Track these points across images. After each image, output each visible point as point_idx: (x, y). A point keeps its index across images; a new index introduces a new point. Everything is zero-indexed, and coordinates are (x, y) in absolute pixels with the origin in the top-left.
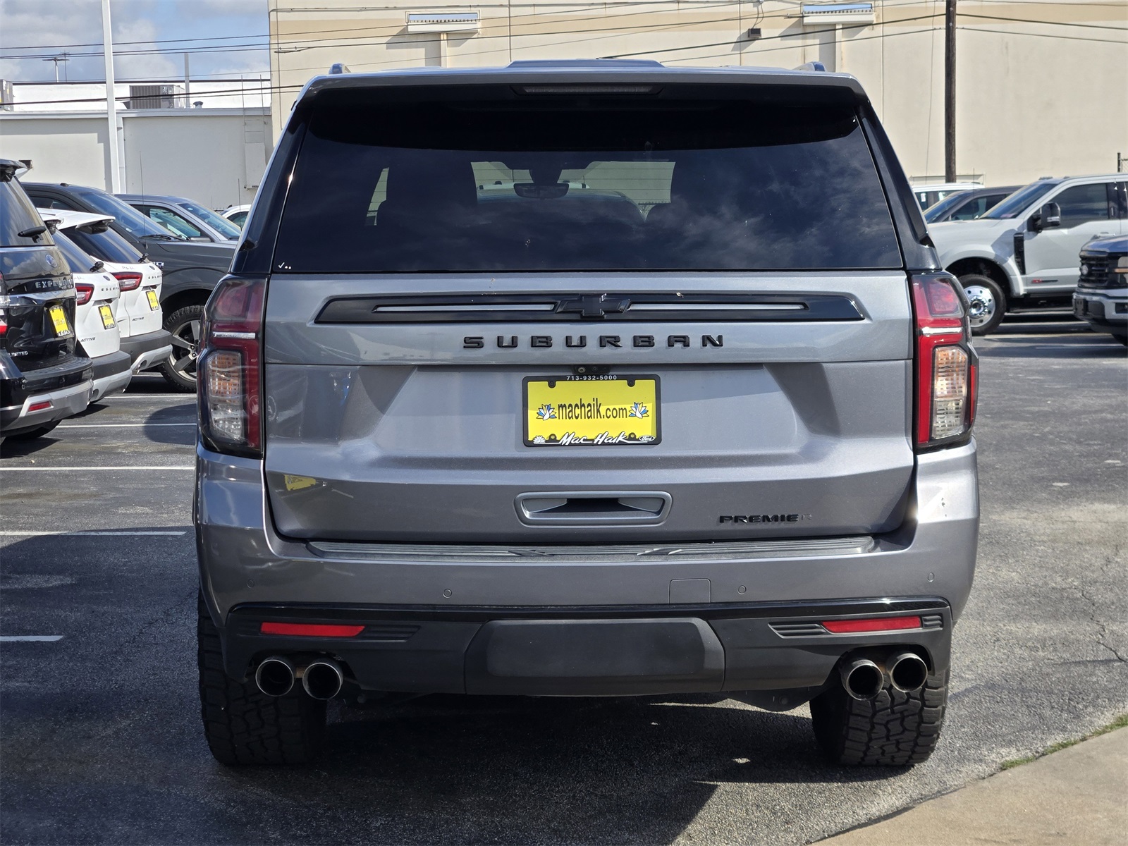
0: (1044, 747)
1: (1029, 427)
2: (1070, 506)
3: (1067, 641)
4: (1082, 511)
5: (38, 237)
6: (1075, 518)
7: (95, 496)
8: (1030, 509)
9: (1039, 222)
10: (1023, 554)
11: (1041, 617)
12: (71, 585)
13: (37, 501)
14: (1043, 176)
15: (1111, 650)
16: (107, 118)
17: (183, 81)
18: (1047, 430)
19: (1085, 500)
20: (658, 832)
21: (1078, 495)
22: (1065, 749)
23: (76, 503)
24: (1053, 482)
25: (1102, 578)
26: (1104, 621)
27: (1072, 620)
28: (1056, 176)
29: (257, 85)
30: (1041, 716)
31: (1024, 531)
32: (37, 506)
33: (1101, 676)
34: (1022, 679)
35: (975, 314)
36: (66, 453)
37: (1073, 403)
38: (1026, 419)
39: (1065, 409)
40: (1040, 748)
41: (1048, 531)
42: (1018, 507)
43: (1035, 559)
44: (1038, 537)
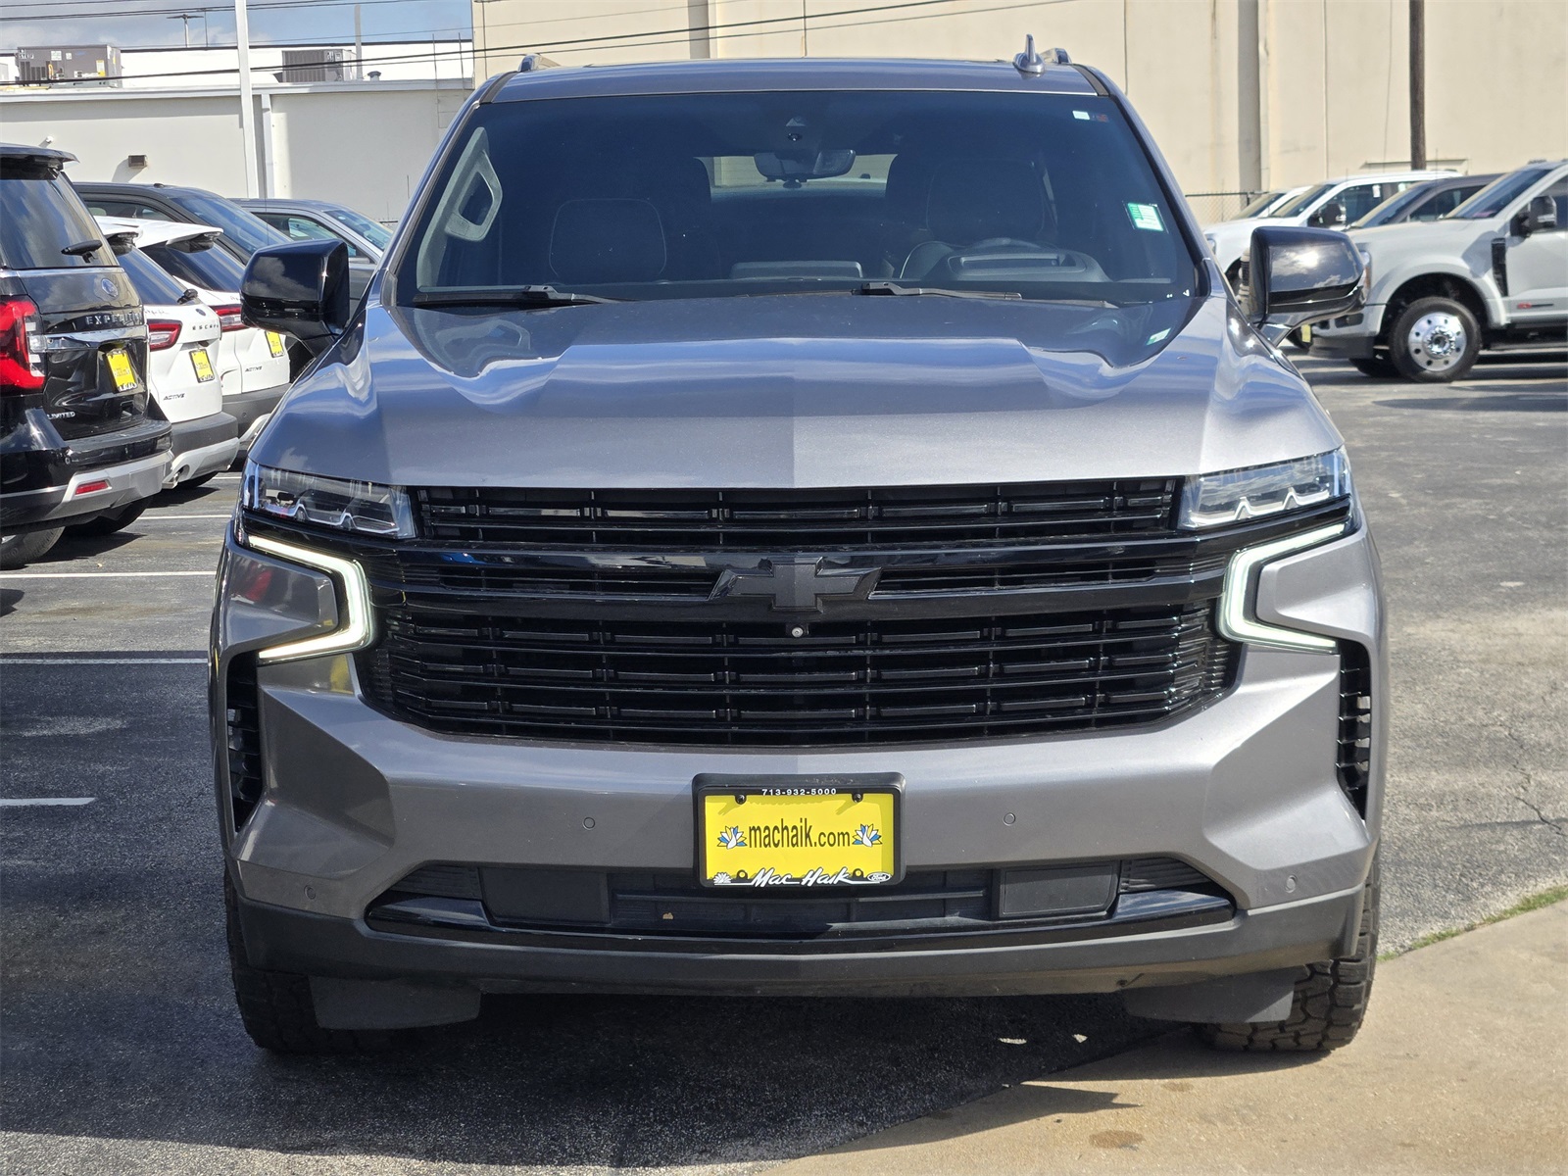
0: (1413, 939)
1: (1483, 507)
2: (1519, 613)
3: (1475, 796)
4: (1534, 620)
5: (91, 255)
6: (1521, 630)
7: (176, 610)
8: (1462, 618)
9: (1527, 223)
10: (1438, 680)
11: (1445, 764)
12: (121, 730)
13: (95, 618)
14: (1533, 159)
15: (1533, 807)
16: (240, 97)
17: (354, 44)
18: (1507, 509)
19: (1540, 605)
20: (855, 1055)
21: (1532, 599)
22: (1441, 942)
23: (147, 620)
24: (1502, 581)
25: (1540, 711)
26: (1532, 769)
27: (1487, 768)
28: (1551, 158)
29: (455, 47)
30: (1417, 899)
31: (1447, 647)
32: (94, 625)
33: (1511, 844)
34: (1401, 848)
35: (1438, 353)
36: (145, 553)
37: (1553, 473)
38: (1481, 496)
39: (1538, 481)
40: (1408, 941)
41: (1480, 648)
42: (1446, 615)
43: (1453, 686)
44: (1464, 656)
